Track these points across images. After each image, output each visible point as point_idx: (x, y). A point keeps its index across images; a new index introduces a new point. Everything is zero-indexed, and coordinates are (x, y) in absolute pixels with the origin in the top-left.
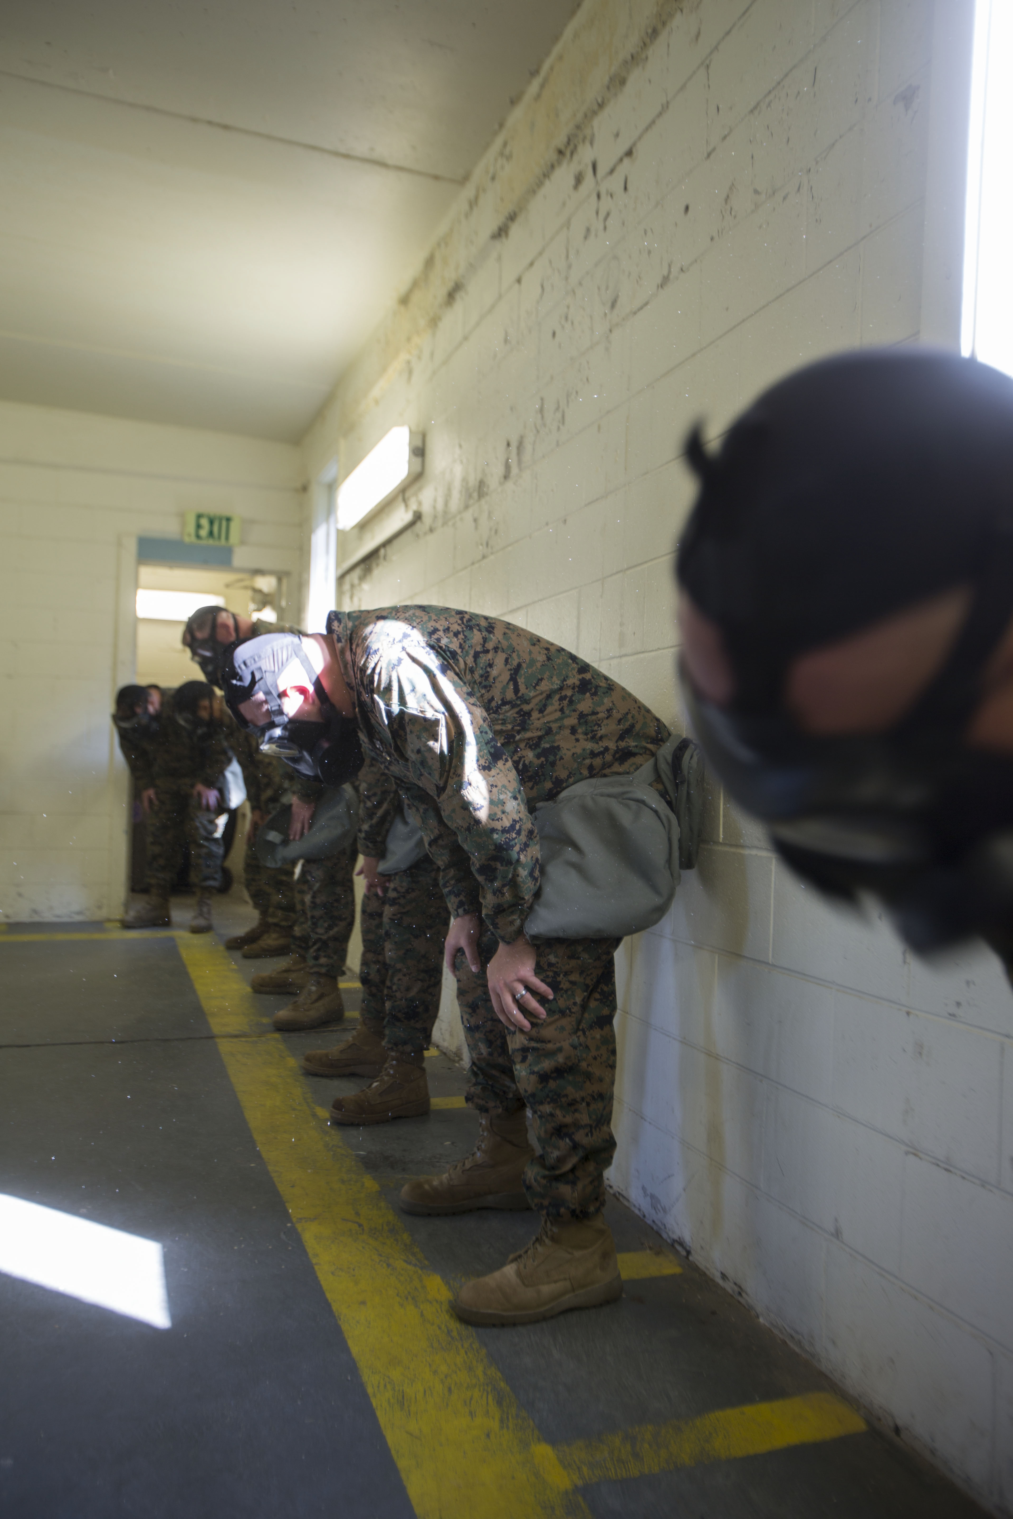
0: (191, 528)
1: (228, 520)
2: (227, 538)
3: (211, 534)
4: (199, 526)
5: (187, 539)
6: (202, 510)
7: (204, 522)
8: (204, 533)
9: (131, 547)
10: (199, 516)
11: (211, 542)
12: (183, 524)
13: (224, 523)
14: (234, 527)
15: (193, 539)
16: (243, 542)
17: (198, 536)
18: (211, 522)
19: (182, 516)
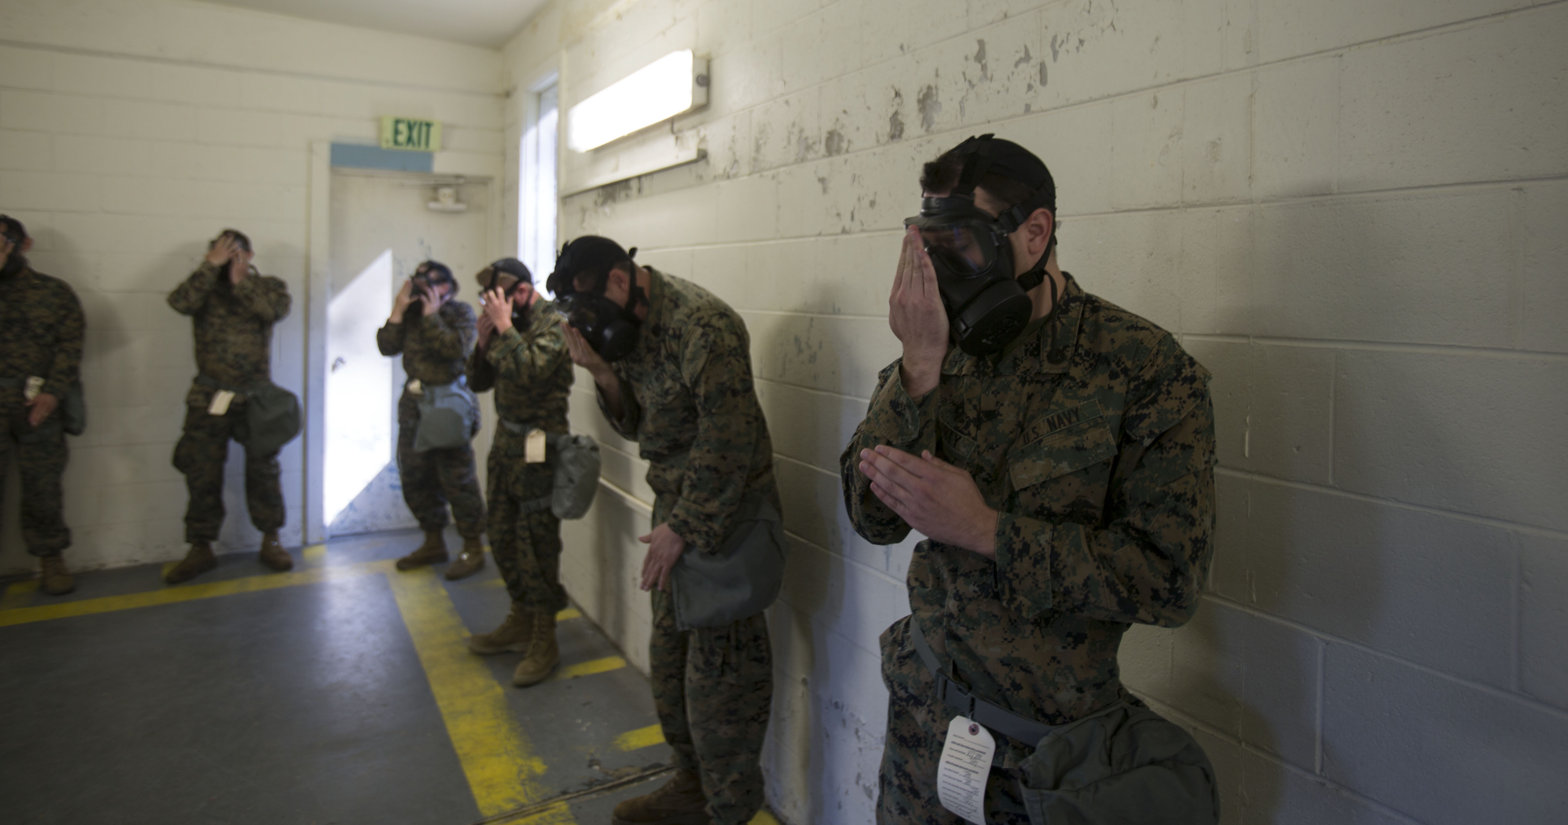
0: (388, 134)
1: (428, 125)
2: (427, 143)
3: (410, 139)
4: (397, 132)
5: (384, 145)
6: (400, 115)
7: (403, 127)
8: (402, 138)
9: (323, 155)
10: (397, 122)
11: (410, 147)
12: (380, 130)
13: (424, 129)
14: (434, 131)
15: (391, 144)
16: (443, 148)
17: (396, 142)
18: (410, 127)
19: (378, 121)
